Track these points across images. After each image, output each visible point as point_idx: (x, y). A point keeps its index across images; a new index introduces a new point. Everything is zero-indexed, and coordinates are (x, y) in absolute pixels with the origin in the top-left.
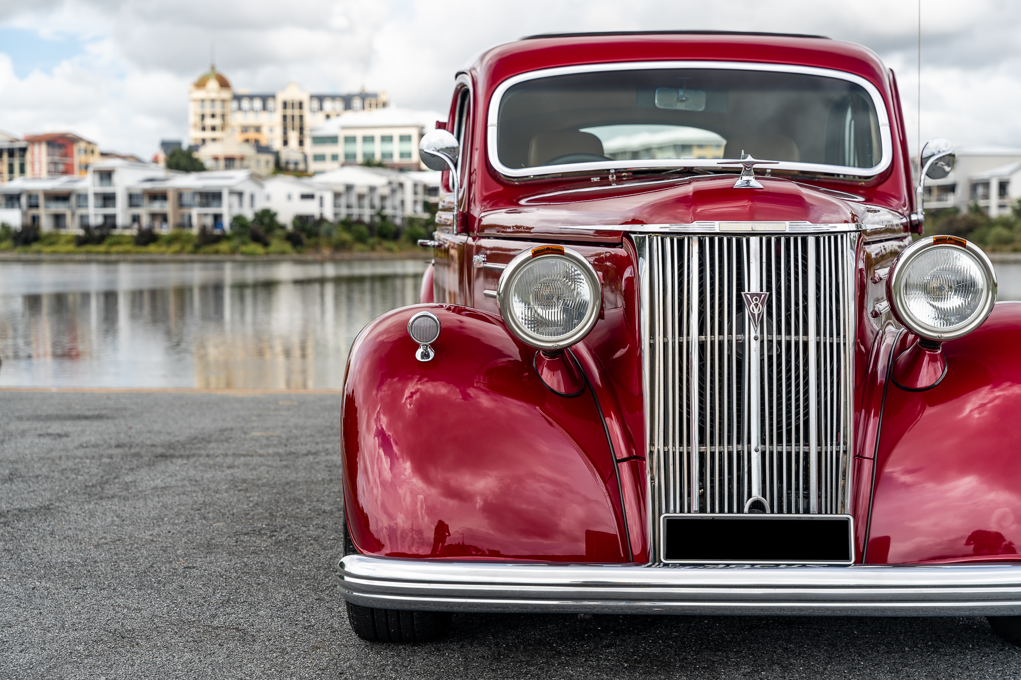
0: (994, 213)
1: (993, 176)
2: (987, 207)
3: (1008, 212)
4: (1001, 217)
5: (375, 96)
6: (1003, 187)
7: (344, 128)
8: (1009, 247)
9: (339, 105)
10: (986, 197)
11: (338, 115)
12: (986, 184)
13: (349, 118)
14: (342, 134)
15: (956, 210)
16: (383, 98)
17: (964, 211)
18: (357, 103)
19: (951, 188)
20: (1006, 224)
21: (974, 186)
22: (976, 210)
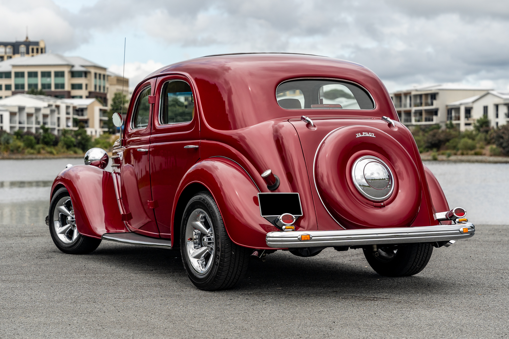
0: (463, 128)
1: (461, 104)
2: (459, 125)
3: (471, 128)
4: (467, 131)
5: (37, 43)
6: (468, 111)
7: (14, 66)
8: (473, 152)
9: (9, 50)
10: (458, 118)
11: (10, 57)
12: (457, 109)
13: (18, 60)
14: (13, 71)
15: (438, 126)
16: (42, 45)
17: (443, 127)
18: (23, 48)
19: (435, 112)
20: (470, 136)
21: (449, 111)
22: (451, 126)
